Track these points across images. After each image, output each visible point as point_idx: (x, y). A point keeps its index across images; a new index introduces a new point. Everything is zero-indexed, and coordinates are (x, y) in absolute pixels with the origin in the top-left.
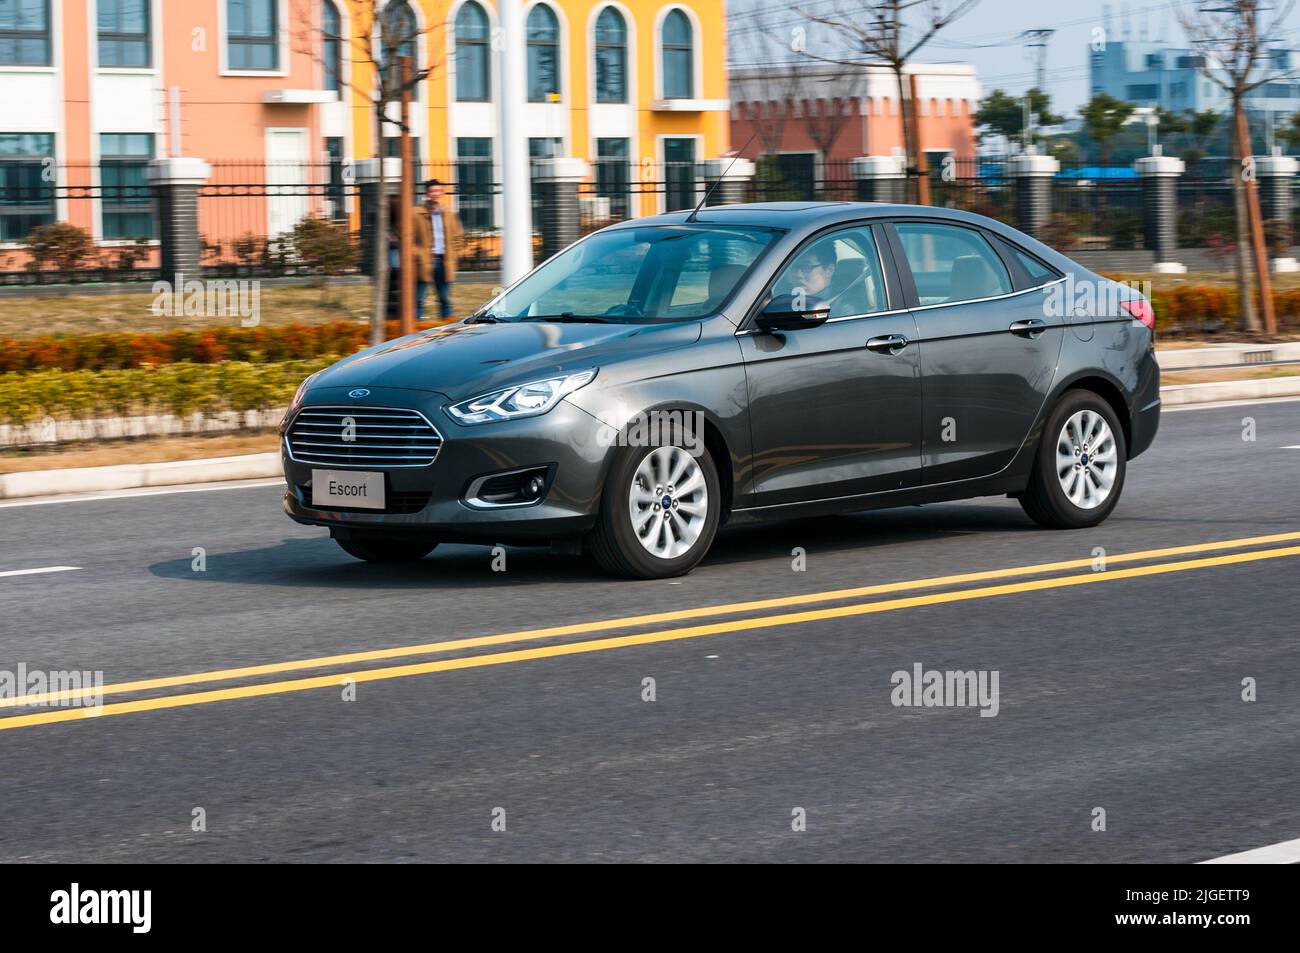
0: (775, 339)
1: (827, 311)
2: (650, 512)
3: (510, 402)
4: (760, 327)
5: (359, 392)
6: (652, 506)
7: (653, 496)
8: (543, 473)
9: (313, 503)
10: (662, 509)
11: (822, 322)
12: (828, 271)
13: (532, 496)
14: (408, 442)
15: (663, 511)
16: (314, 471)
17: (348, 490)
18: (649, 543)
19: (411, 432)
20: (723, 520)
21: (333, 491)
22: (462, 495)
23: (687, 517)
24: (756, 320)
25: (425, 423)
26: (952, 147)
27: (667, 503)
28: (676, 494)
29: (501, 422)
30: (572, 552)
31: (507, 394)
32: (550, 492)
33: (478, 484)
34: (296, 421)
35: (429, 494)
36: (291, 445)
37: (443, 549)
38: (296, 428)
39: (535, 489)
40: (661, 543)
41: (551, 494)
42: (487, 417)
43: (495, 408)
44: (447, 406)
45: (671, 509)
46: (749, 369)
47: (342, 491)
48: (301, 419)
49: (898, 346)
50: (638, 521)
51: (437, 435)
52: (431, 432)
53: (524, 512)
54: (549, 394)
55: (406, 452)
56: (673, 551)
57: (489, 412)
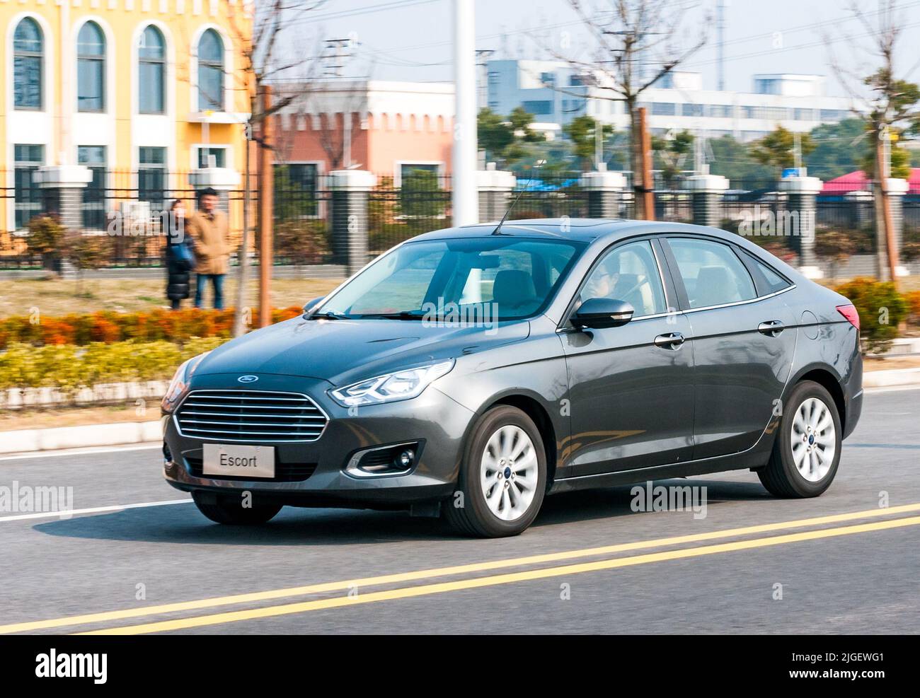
0: (587, 336)
1: (632, 312)
2: (494, 478)
3: (382, 388)
4: (574, 325)
5: (247, 378)
6: (496, 474)
7: (498, 466)
8: (413, 448)
9: (204, 473)
10: (504, 477)
11: (628, 321)
12: (613, 279)
13: (404, 467)
14: (296, 421)
15: (504, 479)
16: (205, 445)
17: (239, 462)
18: (492, 504)
19: (298, 412)
20: (548, 488)
21: (224, 462)
22: (344, 467)
23: (521, 488)
24: (570, 320)
25: (312, 405)
26: (442, 160)
27: (507, 473)
28: (515, 468)
29: (377, 404)
30: (431, 515)
31: (381, 380)
32: (419, 464)
33: (358, 456)
34: (185, 402)
35: (315, 465)
36: (180, 423)
37: (287, 512)
38: (184, 408)
39: (405, 460)
40: (501, 506)
41: (421, 465)
42: (364, 400)
43: (371, 392)
44: (330, 390)
45: (510, 479)
46: (569, 361)
47: (232, 462)
48: (189, 400)
49: (677, 343)
50: (486, 484)
51: (323, 415)
52: (317, 412)
53: (397, 480)
54: (415, 382)
55: (294, 429)
56: (510, 515)
57: (367, 396)
